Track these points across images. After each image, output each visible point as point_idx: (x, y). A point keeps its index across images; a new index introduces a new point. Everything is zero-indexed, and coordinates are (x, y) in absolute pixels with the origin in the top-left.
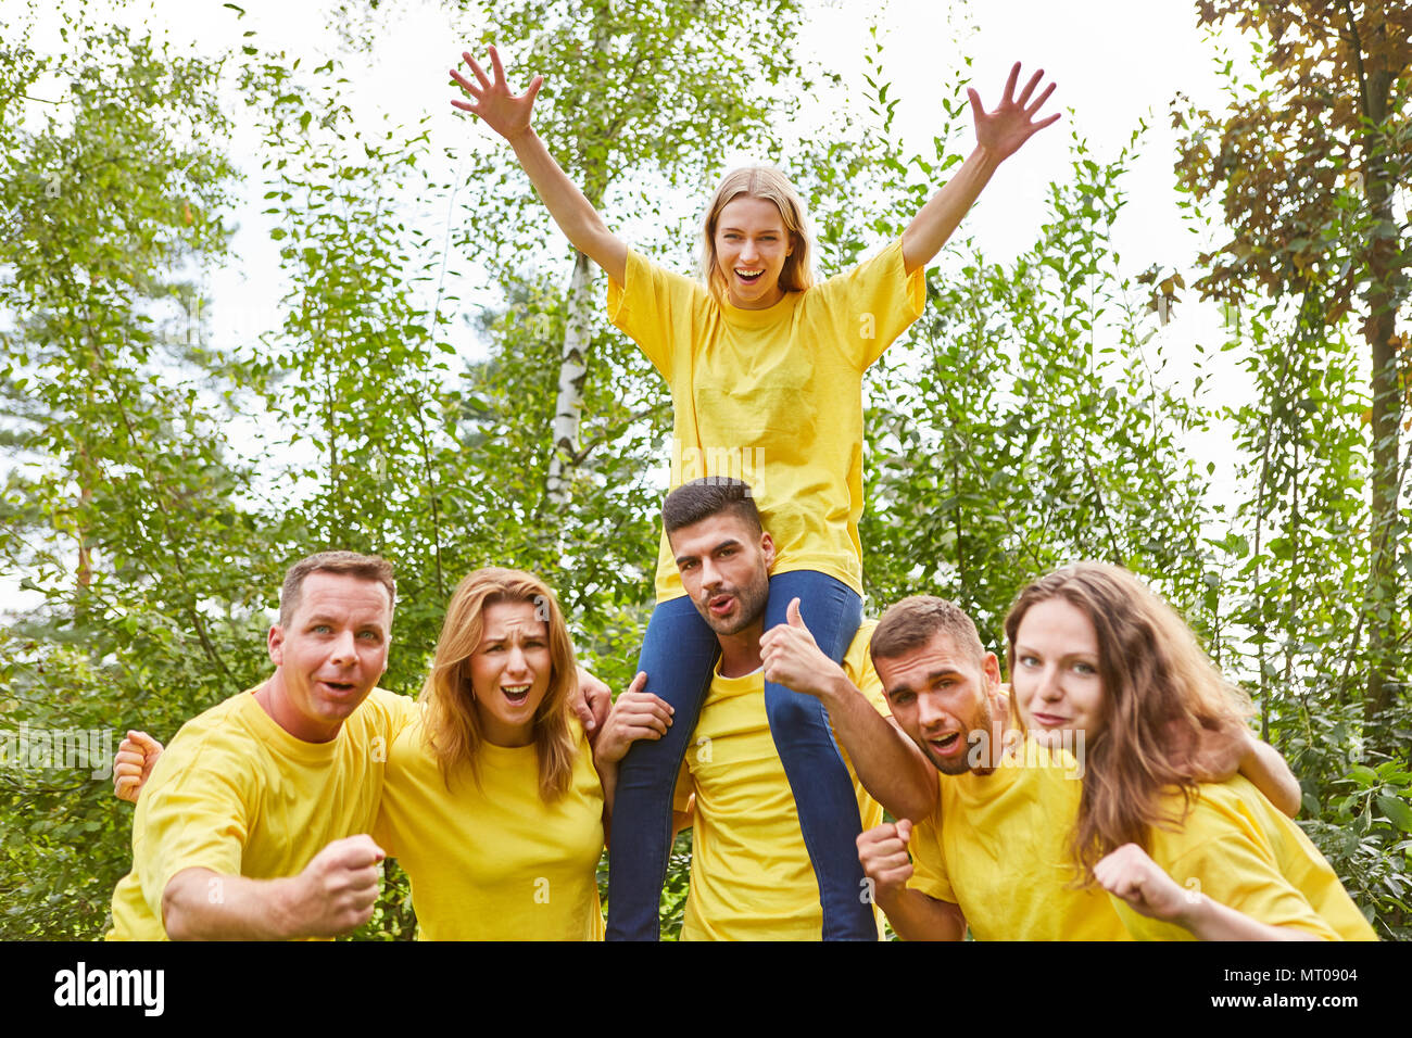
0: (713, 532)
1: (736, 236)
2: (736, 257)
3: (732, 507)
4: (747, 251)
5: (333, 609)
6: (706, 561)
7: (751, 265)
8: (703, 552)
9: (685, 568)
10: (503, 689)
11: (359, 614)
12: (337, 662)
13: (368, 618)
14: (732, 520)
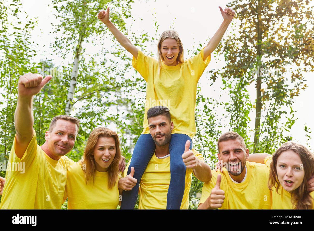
0: (160, 119)
1: (166, 48)
2: (167, 53)
3: (165, 114)
4: (169, 52)
5: (63, 129)
6: (157, 127)
7: (171, 55)
8: (157, 124)
9: (152, 128)
10: (102, 159)
11: (70, 131)
12: (63, 142)
13: (72, 133)
14: (165, 117)
